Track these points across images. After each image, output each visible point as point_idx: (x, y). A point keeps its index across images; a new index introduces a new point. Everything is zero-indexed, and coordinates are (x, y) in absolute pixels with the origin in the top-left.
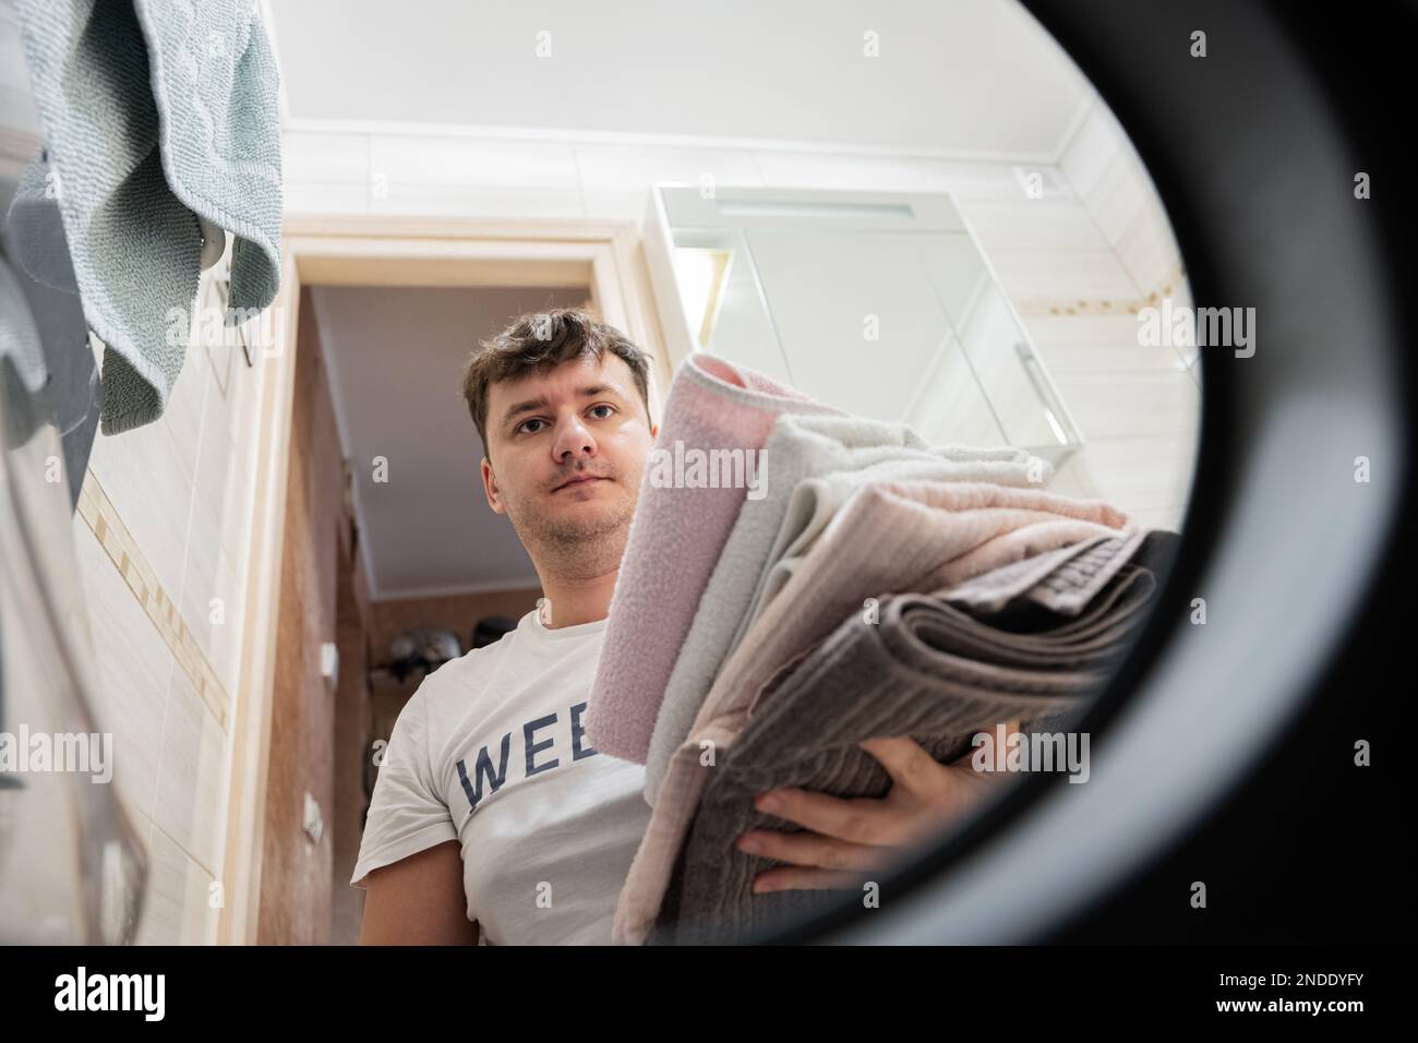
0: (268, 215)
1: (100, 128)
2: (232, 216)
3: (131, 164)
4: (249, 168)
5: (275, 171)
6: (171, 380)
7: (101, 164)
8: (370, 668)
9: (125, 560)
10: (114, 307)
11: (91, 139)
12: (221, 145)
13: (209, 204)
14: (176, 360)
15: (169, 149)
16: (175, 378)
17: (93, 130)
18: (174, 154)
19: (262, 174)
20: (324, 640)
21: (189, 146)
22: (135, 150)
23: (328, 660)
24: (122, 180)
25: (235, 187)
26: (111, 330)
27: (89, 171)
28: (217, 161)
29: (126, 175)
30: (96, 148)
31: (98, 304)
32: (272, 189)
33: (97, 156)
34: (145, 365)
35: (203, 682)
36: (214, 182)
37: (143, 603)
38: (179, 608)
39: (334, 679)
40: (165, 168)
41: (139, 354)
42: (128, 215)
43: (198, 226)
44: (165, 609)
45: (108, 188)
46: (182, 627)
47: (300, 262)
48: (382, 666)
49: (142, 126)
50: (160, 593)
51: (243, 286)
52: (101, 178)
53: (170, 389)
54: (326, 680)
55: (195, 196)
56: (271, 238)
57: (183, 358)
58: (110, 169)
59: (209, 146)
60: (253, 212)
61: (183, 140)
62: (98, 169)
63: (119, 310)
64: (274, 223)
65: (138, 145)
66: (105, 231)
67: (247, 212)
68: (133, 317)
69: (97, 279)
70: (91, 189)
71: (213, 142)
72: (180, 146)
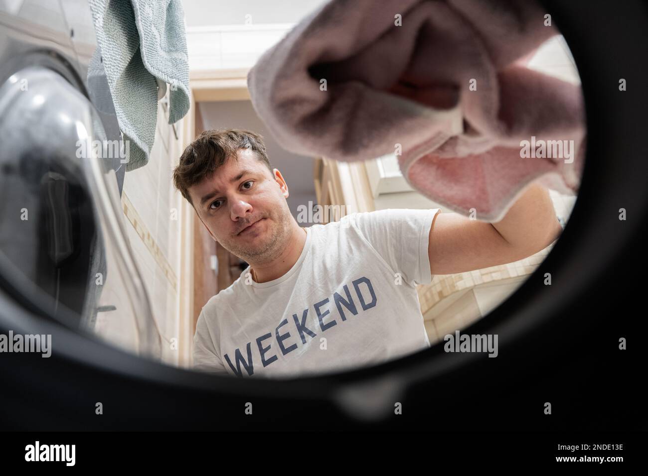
0: (184, 75)
1: (118, 44)
2: (170, 77)
3: (130, 58)
4: (175, 55)
5: (185, 55)
6: (150, 148)
7: (119, 59)
8: (231, 266)
9: (135, 222)
10: (127, 119)
11: (115, 49)
12: (163, 45)
13: (161, 72)
14: (152, 140)
15: (144, 50)
16: (152, 147)
17: (116, 45)
18: (146, 52)
19: (180, 57)
20: (212, 254)
21: (151, 48)
22: (130, 51)
23: (214, 263)
24: (127, 65)
25: (170, 64)
26: (127, 129)
27: (115, 63)
28: (162, 53)
29: (128, 63)
30: (117, 53)
31: (121, 118)
32: (185, 63)
33: (117, 56)
34: (140, 143)
35: (167, 272)
36: (162, 62)
37: (143, 239)
38: (156, 241)
39: (217, 272)
40: (142, 58)
41: (138, 138)
42: (129, 79)
43: (156, 81)
44: (151, 242)
45: (122, 69)
46: (158, 249)
47: (195, 92)
48: (235, 265)
49: (133, 41)
50: (149, 235)
51: (175, 106)
52: (120, 66)
53: (150, 152)
54: (213, 271)
55: (155, 69)
56: (186, 86)
57: (154, 139)
58: (122, 61)
59: (159, 47)
60: (178, 75)
61: (149, 46)
62: (118, 62)
63: (129, 120)
64: (187, 79)
65: (132, 49)
66: (121, 87)
67: (176, 75)
68: (134, 123)
69: (120, 107)
70: (116, 70)
71: (160, 45)
72: (148, 48)
